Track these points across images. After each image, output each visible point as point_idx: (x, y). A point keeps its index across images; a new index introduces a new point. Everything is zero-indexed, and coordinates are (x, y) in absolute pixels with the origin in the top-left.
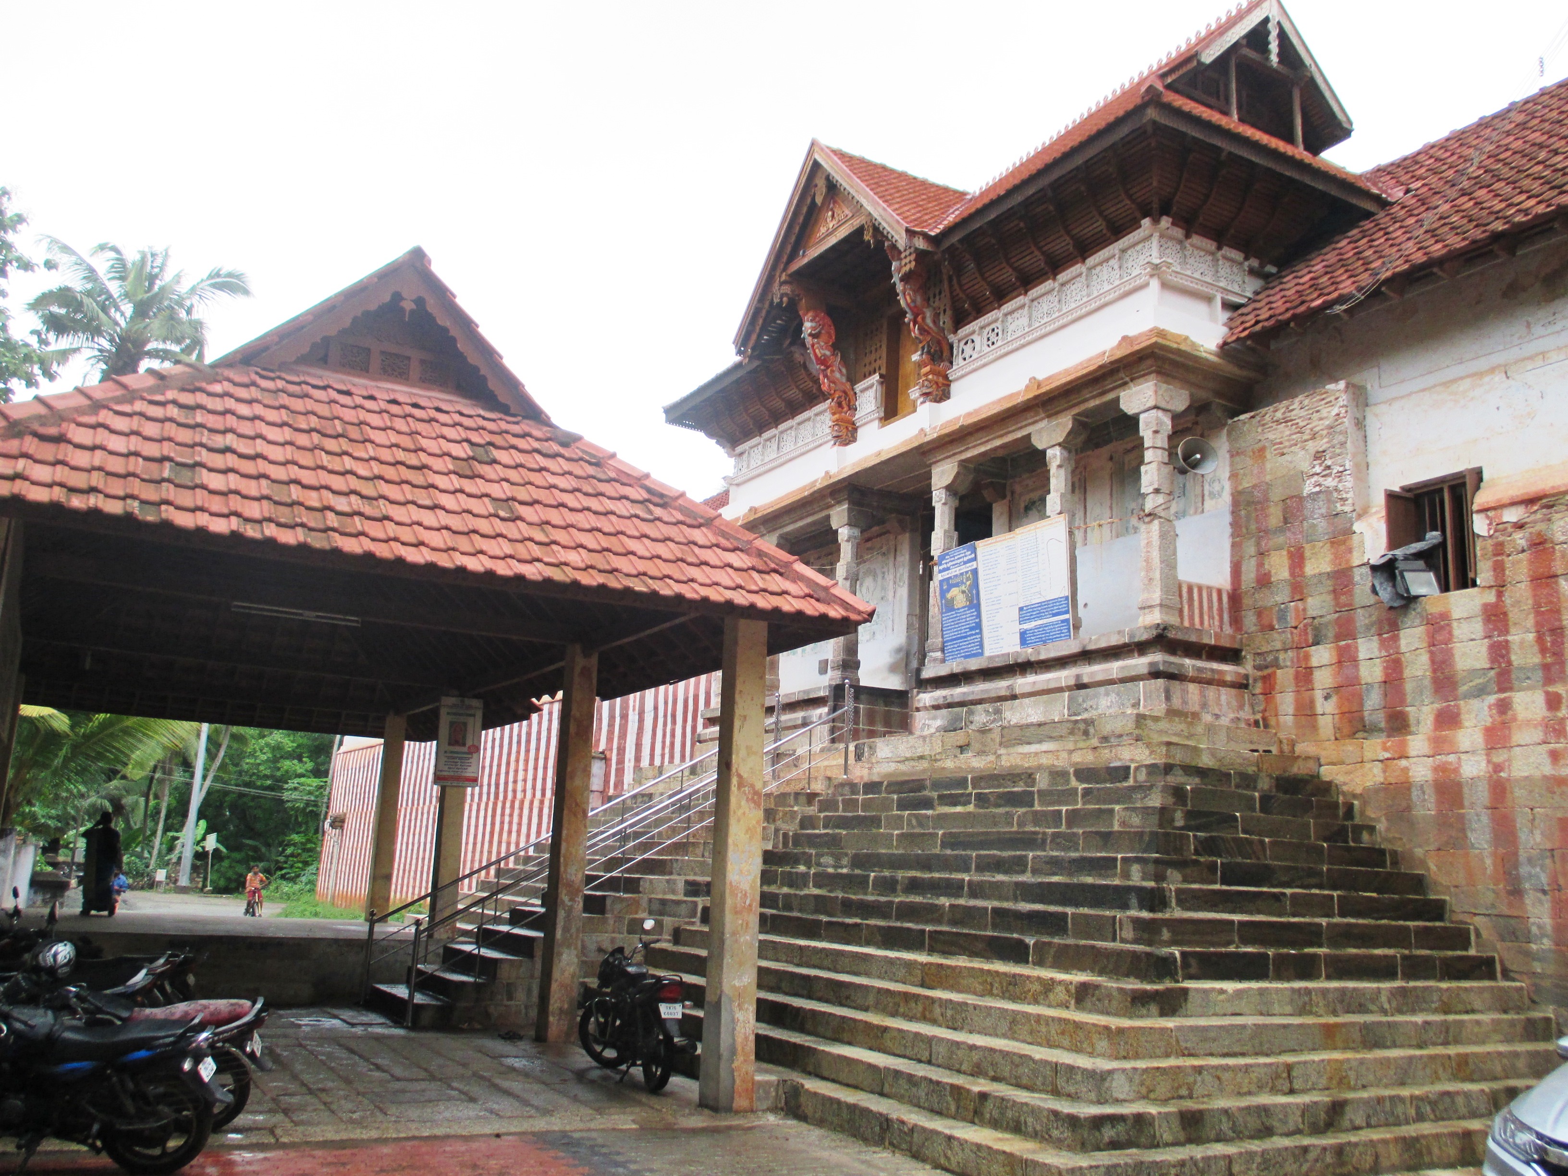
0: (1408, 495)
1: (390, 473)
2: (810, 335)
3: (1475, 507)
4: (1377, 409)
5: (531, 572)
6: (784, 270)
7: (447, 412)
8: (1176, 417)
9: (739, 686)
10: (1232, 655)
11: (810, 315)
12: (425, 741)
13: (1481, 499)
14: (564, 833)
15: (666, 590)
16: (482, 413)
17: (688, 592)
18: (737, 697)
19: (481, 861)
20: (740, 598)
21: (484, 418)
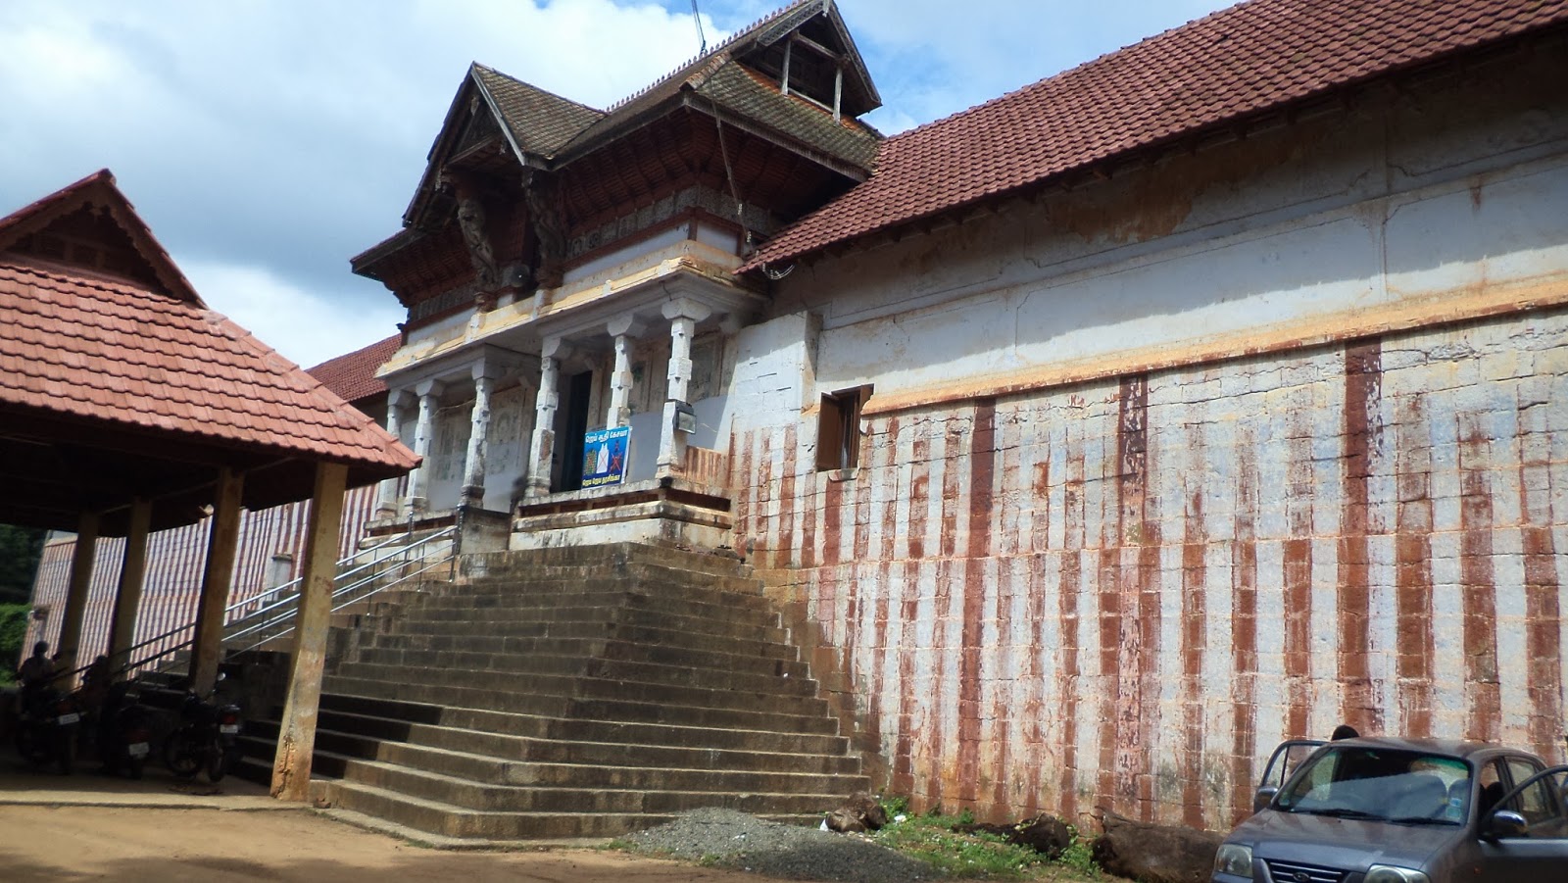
0: (836, 398)
1: (70, 343)
2: (464, 218)
3: (862, 413)
4: (828, 334)
5: (166, 423)
6: (446, 162)
7: (122, 294)
8: (698, 326)
9: (322, 508)
10: (722, 504)
11: (466, 201)
12: (118, 537)
13: (868, 407)
14: (206, 612)
15: (265, 439)
16: (149, 294)
17: (281, 441)
18: (320, 516)
19: (151, 635)
20: (321, 447)
21: (152, 300)
